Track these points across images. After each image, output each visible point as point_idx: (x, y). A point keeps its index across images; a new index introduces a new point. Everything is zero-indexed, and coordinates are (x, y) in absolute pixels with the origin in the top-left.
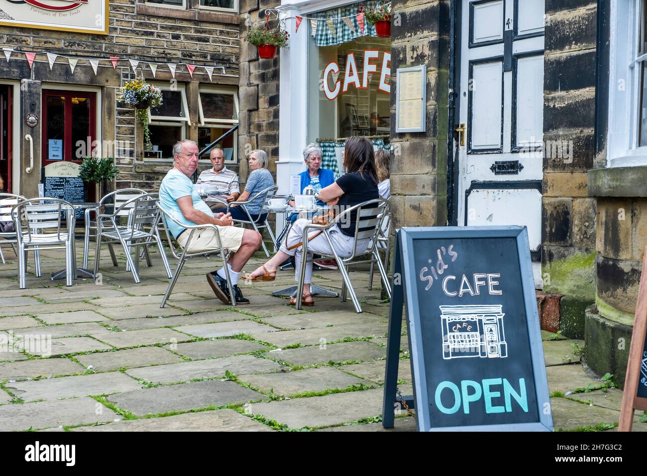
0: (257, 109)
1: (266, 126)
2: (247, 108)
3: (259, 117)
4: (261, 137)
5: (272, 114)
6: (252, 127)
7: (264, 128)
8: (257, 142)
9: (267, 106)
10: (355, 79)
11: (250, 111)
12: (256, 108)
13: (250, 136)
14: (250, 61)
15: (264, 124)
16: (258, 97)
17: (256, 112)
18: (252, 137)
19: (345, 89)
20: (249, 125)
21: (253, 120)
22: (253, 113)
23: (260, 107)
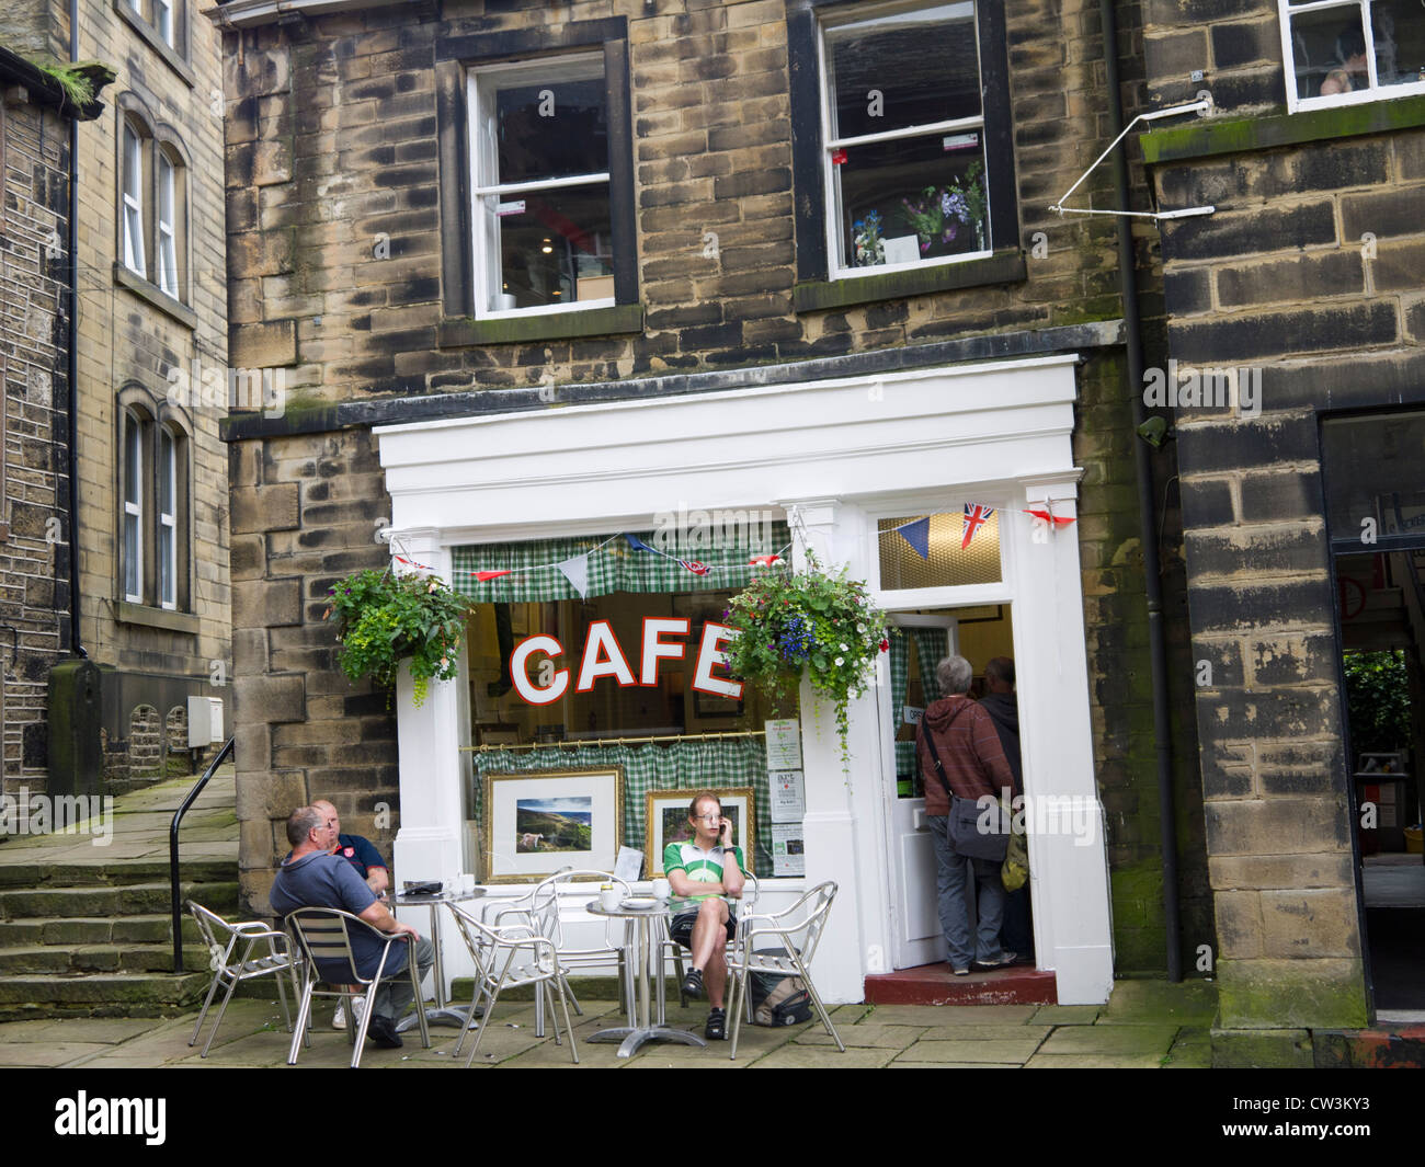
0: (301, 719)
1: (337, 753)
2: (267, 720)
3: (307, 736)
4: (317, 775)
5: (359, 729)
6: (280, 755)
7: (330, 757)
8: (306, 784)
9: (340, 716)
10: (618, 667)
11: (274, 725)
12: (298, 717)
13: (279, 774)
14: (268, 627)
15: (329, 749)
16: (304, 699)
17: (302, 727)
18: (290, 777)
19: (585, 683)
20: (274, 752)
21: (287, 742)
22: (286, 728)
23: (311, 715)
